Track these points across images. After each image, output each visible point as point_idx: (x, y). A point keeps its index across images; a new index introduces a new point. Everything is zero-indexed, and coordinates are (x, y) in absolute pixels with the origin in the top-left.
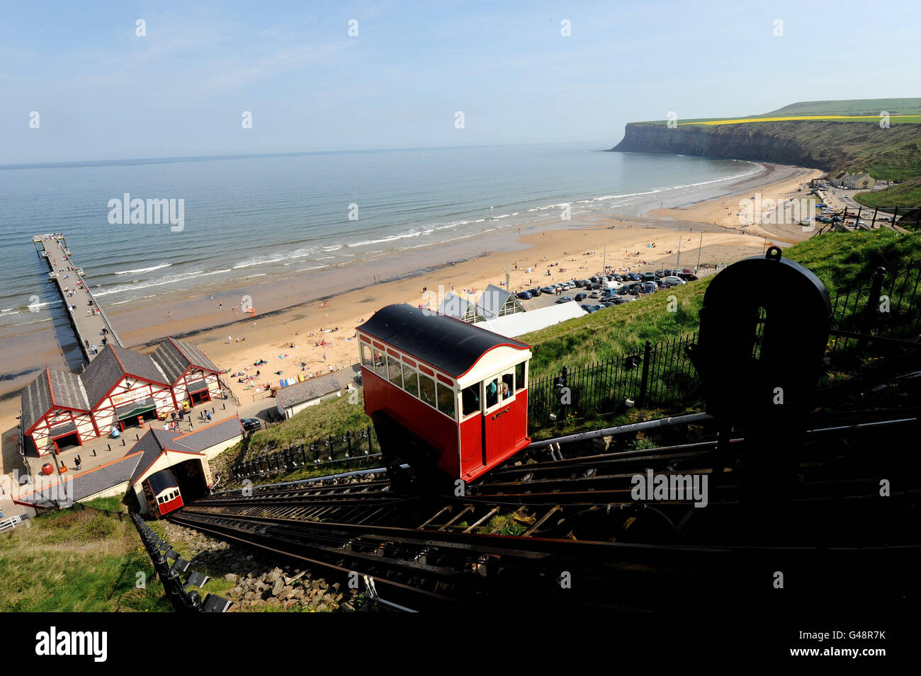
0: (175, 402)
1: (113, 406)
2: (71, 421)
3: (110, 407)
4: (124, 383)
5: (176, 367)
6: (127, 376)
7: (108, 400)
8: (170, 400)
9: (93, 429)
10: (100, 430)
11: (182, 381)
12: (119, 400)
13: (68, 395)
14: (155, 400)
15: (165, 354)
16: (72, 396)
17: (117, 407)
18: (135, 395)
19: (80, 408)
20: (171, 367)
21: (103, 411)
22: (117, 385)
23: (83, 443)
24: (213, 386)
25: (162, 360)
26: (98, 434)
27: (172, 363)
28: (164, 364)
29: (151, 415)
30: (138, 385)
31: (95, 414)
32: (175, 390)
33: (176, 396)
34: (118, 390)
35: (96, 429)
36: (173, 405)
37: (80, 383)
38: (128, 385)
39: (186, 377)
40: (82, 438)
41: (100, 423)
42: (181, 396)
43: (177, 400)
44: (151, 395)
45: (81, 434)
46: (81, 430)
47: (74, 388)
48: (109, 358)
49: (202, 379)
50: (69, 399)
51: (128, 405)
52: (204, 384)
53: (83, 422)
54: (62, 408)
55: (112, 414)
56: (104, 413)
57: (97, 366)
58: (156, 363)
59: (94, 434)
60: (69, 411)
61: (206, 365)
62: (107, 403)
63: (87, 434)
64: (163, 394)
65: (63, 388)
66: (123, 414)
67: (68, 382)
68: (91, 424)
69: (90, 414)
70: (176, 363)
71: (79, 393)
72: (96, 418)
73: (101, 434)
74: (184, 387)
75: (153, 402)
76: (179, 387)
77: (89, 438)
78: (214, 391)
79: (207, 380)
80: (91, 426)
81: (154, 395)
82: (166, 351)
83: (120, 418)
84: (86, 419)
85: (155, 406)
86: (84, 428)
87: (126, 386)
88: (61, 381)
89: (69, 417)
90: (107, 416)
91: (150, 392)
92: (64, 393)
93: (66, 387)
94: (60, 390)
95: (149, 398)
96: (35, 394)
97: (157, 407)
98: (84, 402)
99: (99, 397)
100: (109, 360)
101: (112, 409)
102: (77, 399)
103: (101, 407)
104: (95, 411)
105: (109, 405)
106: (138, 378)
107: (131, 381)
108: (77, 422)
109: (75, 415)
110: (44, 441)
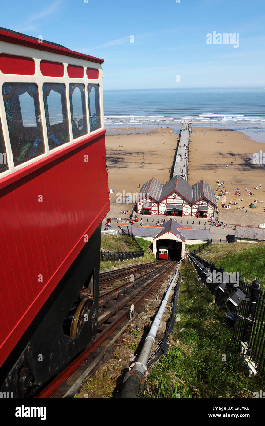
0: (192, 212)
2: (151, 203)
3: (166, 203)
4: (174, 195)
5: (198, 195)
6: (175, 191)
7: (166, 200)
8: (190, 210)
9: (157, 210)
10: (160, 212)
11: (198, 203)
12: (170, 201)
13: (154, 192)
14: (184, 207)
15: (198, 187)
16: (155, 193)
17: (168, 204)
18: (176, 201)
19: (155, 199)
20: (196, 194)
21: (163, 204)
22: (171, 194)
23: (152, 215)
24: (210, 211)
25: (195, 190)
27: (198, 192)
29: (180, 214)
30: (178, 197)
32: (193, 206)
33: (193, 209)
34: (171, 197)
35: (158, 211)
36: (190, 213)
37: (162, 189)
39: (200, 202)
40: (153, 212)
41: (160, 209)
42: (195, 210)
43: (193, 211)
44: (183, 204)
45: (153, 211)
46: (153, 209)
47: (158, 190)
48: (175, 181)
49: (207, 206)
50: (154, 194)
51: (172, 205)
52: (207, 208)
53: (155, 206)
55: (166, 206)
56: (163, 205)
57: (170, 183)
58: (192, 190)
59: (157, 212)
60: (151, 198)
61: (211, 199)
63: (155, 211)
64: (188, 206)
66: (169, 208)
67: (158, 186)
68: (157, 207)
69: (158, 203)
70: (199, 193)
71: (159, 192)
72: (160, 206)
73: (160, 214)
74: (197, 206)
76: (195, 205)
77: (155, 213)
78: (210, 214)
79: (209, 207)
80: (156, 209)
81: (184, 205)
82: (199, 186)
83: (167, 209)
84: (156, 205)
85: (182, 210)
86: (154, 208)
87: (174, 196)
88: (155, 185)
89: (151, 201)
90: (163, 207)
91: (182, 203)
92: (153, 190)
93: (156, 188)
94: (153, 188)
95: (181, 205)
96: (145, 187)
97: (183, 211)
98: (158, 197)
99: (163, 197)
100: (174, 182)
101: (166, 204)
102: (156, 195)
103: (163, 202)
104: (160, 203)
105: (166, 202)
106: (180, 194)
107: (177, 195)
108: (153, 205)
109: (153, 201)
110: (140, 208)
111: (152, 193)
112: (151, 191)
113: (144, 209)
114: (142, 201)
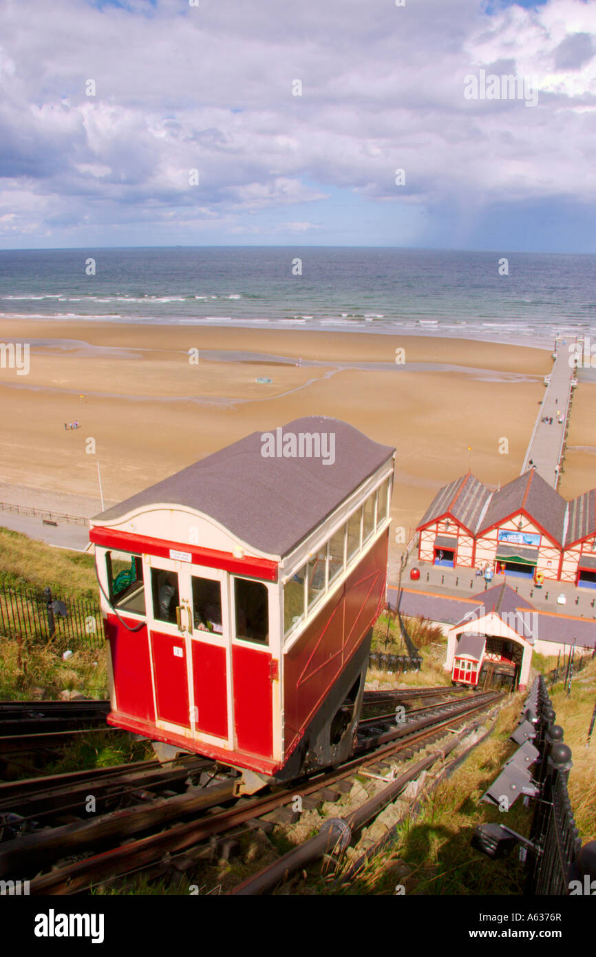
0: (560, 570)
1: (498, 541)
2: (455, 537)
3: (494, 540)
4: (517, 519)
5: (581, 527)
6: (522, 512)
7: (495, 531)
8: (555, 565)
9: (471, 556)
10: (476, 560)
11: (578, 547)
12: (505, 536)
13: (468, 508)
14: (540, 555)
15: (582, 507)
16: (471, 511)
17: (501, 543)
19: (468, 527)
20: (576, 525)
21: (487, 541)
22: (509, 518)
23: (456, 566)
25: (573, 513)
26: (473, 564)
27: (581, 521)
28: (574, 517)
29: (528, 569)
30: (530, 528)
31: (479, 540)
32: (566, 555)
33: (565, 563)
34: (509, 525)
35: (473, 558)
36: (556, 572)
37: (488, 501)
38: (520, 524)
39: (585, 545)
40: (459, 560)
41: (479, 553)
42: (569, 566)
43: (564, 569)
44: (539, 547)
45: (459, 556)
46: (460, 551)
47: (479, 504)
48: (523, 485)
50: (466, 513)
51: (511, 547)
53: (466, 544)
54: (454, 519)
55: (495, 549)
56: (487, 544)
58: (567, 514)
59: (470, 562)
60: (459, 525)
62: (493, 534)
63: (464, 559)
64: (551, 553)
65: (468, 499)
66: (502, 555)
67: (478, 496)
68: (471, 549)
69: (475, 538)
70: (585, 522)
71: (480, 510)
72: (477, 546)
73: (476, 565)
74: (577, 557)
75: (536, 557)
76: (572, 554)
77: (463, 564)
80: (470, 552)
81: (541, 549)
82: (585, 504)
83: (497, 557)
84: (469, 542)
85: (536, 563)
86: (464, 551)
87: (518, 525)
88: (472, 492)
89: (456, 532)
90: (487, 549)
91: (538, 545)
92: (465, 504)
93: (471, 500)
94: (465, 499)
95: (534, 550)
96: (446, 494)
97: (538, 565)
98: (477, 524)
99: (490, 524)
100: (522, 488)
101: (496, 543)
102: (472, 516)
103: (488, 536)
104: (481, 537)
105: (495, 537)
106: (533, 521)
107: (525, 521)
108: (460, 541)
109: (462, 532)
110: (428, 546)
111: (462, 512)
112: (459, 506)
113: (437, 552)
114: (434, 527)
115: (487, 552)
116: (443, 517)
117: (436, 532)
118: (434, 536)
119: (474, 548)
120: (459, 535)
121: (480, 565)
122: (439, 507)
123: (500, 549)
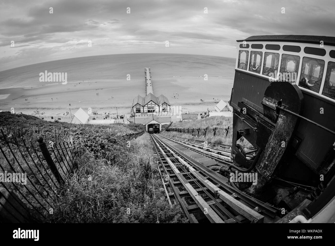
1: (148, 107)
4: (150, 102)
5: (161, 102)
6: (151, 101)
8: (158, 109)
15: (160, 98)
16: (141, 102)
18: (152, 105)
22: (149, 102)
26: (144, 112)
28: (160, 100)
34: (149, 103)
37: (143, 100)
39: (163, 105)
40: (141, 112)
42: (161, 109)
44: (155, 107)
49: (166, 106)
54: (139, 104)
56: (146, 108)
57: (147, 97)
58: (158, 100)
59: (143, 112)
60: (140, 105)
61: (167, 103)
62: (146, 106)
64: (157, 107)
69: (143, 107)
71: (143, 102)
75: (155, 109)
76: (161, 106)
83: (148, 110)
86: (142, 110)
92: (140, 101)
96: (136, 100)
98: (143, 104)
99: (146, 104)
100: (149, 96)
103: (145, 106)
106: (153, 102)
107: (152, 102)
108: (141, 108)
109: (141, 106)
110: (135, 110)
111: (140, 102)
113: (137, 110)
114: (135, 106)
115: (146, 109)
116: (137, 104)
117: (136, 107)
118: (135, 108)
119: (143, 109)
120: (140, 107)
121: (145, 111)
122: (135, 103)
123: (148, 108)
